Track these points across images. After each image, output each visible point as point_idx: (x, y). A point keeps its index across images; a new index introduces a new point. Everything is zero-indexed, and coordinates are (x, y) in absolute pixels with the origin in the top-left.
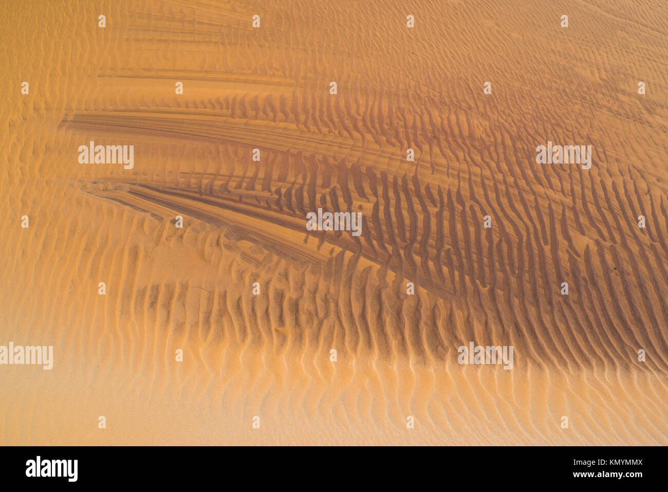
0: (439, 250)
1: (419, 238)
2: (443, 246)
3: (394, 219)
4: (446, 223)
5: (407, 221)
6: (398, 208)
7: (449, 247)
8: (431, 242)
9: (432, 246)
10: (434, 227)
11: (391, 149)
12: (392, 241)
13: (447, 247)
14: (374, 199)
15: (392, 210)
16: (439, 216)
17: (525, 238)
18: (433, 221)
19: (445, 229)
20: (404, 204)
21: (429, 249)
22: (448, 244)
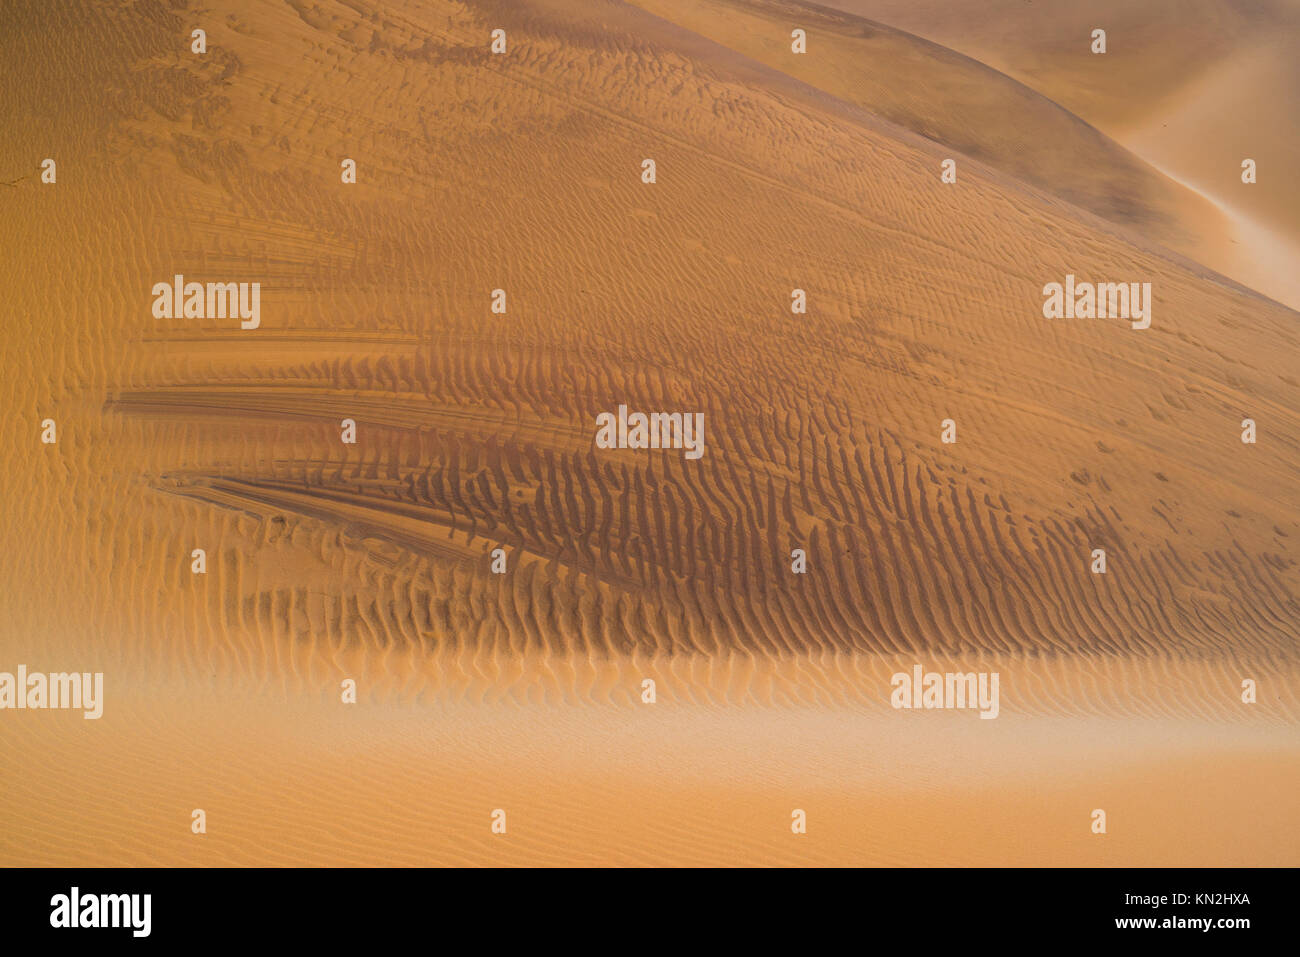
0: (624, 539)
1: (598, 527)
2: (628, 534)
3: (564, 506)
4: (633, 508)
5: (582, 507)
6: (569, 492)
7: (637, 535)
8: (614, 530)
9: (615, 536)
10: (617, 513)
11: (556, 421)
12: (563, 531)
13: (634, 535)
14: (538, 484)
15: (562, 496)
16: (624, 500)
17: (735, 522)
18: (616, 505)
19: (632, 515)
20: (577, 488)
21: (612, 539)
22: (635, 532)
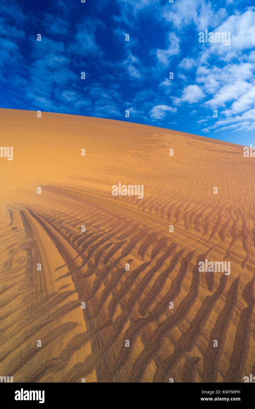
0: (180, 351)
1: (163, 318)
2: (189, 348)
3: (152, 283)
4: (213, 315)
5: (164, 292)
6: (166, 274)
7: (200, 355)
8: (177, 332)
9: (172, 339)
10: (193, 313)
13: (195, 353)
15: (157, 274)
16: (209, 303)
18: (198, 304)
19: (208, 323)
20: (174, 274)
21: (167, 341)
22: (199, 348)
